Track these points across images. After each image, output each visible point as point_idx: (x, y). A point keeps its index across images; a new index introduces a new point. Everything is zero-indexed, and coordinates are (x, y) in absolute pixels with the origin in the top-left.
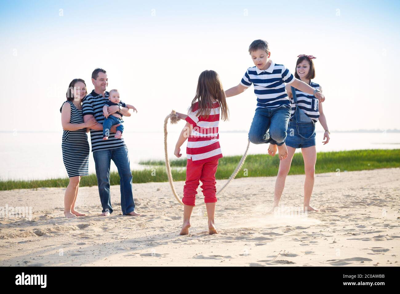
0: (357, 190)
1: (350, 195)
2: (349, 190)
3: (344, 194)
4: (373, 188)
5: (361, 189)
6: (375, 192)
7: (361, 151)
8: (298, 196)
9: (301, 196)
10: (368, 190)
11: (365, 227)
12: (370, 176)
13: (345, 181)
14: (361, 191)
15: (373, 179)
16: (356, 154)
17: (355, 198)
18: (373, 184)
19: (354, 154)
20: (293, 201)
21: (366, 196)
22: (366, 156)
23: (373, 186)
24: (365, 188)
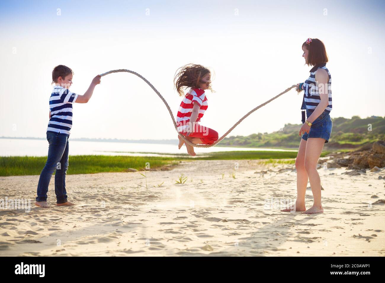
0: (86, 188)
1: (81, 192)
2: (79, 188)
3: (75, 191)
4: (101, 187)
5: (90, 188)
6: (103, 190)
7: (85, 156)
8: (30, 192)
9: (34, 192)
10: (97, 189)
11: (101, 216)
12: (96, 178)
13: (73, 181)
14: (90, 190)
15: (99, 180)
16: (81, 159)
17: (86, 194)
18: (100, 184)
19: (79, 159)
20: (28, 196)
21: (96, 193)
22: (90, 161)
23: (101, 186)
24: (94, 187)
